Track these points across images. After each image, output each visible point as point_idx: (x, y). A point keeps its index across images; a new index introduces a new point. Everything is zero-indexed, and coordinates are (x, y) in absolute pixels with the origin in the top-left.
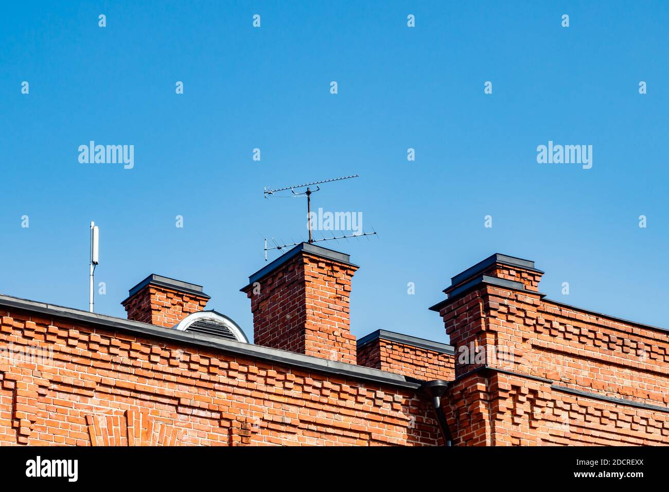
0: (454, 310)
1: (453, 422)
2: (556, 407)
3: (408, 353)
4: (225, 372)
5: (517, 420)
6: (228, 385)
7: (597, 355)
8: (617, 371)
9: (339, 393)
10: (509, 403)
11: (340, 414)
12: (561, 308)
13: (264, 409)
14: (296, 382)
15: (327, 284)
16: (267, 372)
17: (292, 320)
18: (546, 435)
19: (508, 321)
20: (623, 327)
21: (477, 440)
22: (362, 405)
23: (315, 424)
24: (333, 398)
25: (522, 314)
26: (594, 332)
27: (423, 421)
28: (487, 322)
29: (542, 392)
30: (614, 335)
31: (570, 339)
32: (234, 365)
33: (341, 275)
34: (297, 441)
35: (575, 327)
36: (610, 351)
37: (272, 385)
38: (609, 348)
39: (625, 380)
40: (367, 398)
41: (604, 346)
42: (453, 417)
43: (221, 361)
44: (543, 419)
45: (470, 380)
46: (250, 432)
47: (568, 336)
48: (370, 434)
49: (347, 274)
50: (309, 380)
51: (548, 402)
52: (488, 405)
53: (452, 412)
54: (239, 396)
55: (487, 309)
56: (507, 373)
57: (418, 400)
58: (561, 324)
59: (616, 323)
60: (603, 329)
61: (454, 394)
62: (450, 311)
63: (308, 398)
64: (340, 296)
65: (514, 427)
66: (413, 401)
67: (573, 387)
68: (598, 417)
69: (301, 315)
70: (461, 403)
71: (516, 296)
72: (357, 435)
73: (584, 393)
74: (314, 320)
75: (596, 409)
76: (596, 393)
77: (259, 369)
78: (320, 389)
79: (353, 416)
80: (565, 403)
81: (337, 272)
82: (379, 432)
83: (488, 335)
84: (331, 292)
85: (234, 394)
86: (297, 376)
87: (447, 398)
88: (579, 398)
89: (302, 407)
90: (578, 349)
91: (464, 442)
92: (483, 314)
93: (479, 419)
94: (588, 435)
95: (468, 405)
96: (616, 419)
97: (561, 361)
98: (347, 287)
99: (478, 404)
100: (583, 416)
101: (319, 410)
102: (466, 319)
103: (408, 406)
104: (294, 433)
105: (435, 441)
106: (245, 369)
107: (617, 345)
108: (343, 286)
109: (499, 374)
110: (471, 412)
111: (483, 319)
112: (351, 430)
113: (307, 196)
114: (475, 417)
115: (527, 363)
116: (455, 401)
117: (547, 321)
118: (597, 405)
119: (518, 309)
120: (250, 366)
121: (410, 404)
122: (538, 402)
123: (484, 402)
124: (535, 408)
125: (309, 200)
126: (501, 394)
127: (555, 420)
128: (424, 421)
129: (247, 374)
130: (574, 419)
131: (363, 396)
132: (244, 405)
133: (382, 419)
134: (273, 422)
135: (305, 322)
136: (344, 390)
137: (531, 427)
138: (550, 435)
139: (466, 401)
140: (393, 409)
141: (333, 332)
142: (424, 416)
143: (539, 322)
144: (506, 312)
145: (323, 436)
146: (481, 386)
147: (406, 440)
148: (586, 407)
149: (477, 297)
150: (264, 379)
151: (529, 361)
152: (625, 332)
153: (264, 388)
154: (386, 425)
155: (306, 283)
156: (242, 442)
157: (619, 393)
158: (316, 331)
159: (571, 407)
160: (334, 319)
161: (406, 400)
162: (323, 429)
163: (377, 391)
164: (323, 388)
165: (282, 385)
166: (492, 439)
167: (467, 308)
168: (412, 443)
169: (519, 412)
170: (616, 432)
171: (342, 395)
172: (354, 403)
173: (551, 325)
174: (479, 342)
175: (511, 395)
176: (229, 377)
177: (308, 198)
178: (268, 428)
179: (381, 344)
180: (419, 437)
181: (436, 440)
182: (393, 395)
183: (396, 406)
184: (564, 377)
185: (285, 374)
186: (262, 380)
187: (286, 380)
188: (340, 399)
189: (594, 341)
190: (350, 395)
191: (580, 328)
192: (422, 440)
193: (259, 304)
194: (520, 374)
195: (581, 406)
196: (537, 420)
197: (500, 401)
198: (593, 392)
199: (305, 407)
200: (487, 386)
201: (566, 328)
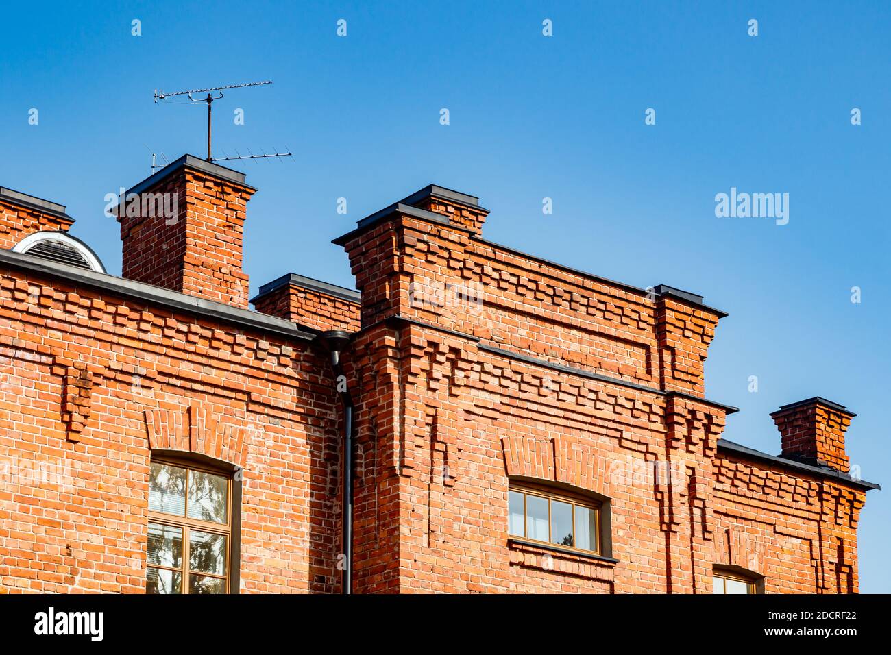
0: (362, 244)
1: (355, 384)
2: (483, 371)
3: (325, 304)
4: (61, 306)
5: (433, 384)
6: (65, 322)
7: (538, 310)
8: (562, 332)
9: (210, 340)
10: (424, 362)
11: (210, 366)
12: (496, 249)
13: (110, 355)
14: (155, 322)
15: (215, 208)
16: (117, 308)
17: (168, 251)
18: (471, 405)
19: (428, 261)
20: (572, 278)
21: (382, 407)
22: (239, 357)
23: (178, 377)
24: (203, 346)
25: (446, 255)
26: (536, 282)
27: (318, 381)
28: (401, 261)
29: (466, 351)
30: (560, 287)
31: (505, 289)
32: (73, 296)
33: (234, 199)
34: (154, 398)
35: (512, 275)
36: (555, 307)
37: (123, 326)
38: (553, 303)
39: (573, 343)
40: (247, 348)
41: (548, 300)
42: (355, 377)
43: (56, 290)
44: (466, 386)
45: (377, 331)
46: (91, 383)
47: (503, 284)
48: (248, 394)
49: (242, 198)
50: (171, 322)
51: (473, 365)
52: (398, 364)
53: (354, 371)
54: (79, 337)
55: (402, 245)
56: (423, 326)
57: (313, 355)
58: (494, 270)
59: (564, 273)
60: (546, 279)
61: (357, 349)
62: (357, 246)
63: (170, 345)
64: (230, 224)
65: (430, 393)
66: (306, 355)
67: (507, 348)
68: (535, 386)
69: (180, 245)
70: (365, 360)
71: (439, 231)
72: (233, 395)
73: (520, 356)
74: (196, 252)
75: (534, 377)
76: (535, 357)
77: (107, 303)
78: (186, 334)
79: (228, 371)
80: (495, 367)
81: (229, 194)
82: (261, 392)
83: (401, 277)
84: (220, 218)
85: (72, 333)
86: (155, 316)
87: (348, 354)
88: (513, 362)
89: (161, 355)
90: (515, 302)
91: (367, 409)
92: (397, 250)
93: (387, 381)
94: (523, 408)
95: (374, 364)
96: (558, 390)
97: (493, 316)
98: (240, 214)
99: (386, 363)
100: (517, 384)
101: (184, 360)
102: (376, 256)
103: (299, 361)
104: (150, 388)
105: (332, 407)
106: (88, 303)
107: (563, 300)
108: (235, 213)
109: (412, 326)
110: (377, 372)
111: (396, 257)
112: (224, 388)
113: (207, 104)
114: (382, 379)
115: (449, 315)
116: (358, 358)
117: (477, 264)
118: (536, 371)
119: (441, 248)
120: (95, 300)
121: (302, 359)
122: (461, 364)
123: (392, 360)
124: (457, 372)
125: (210, 108)
126: (414, 351)
127: (482, 387)
128: (320, 381)
129: (90, 309)
130: (507, 387)
131: (242, 345)
132: (84, 348)
133: (265, 375)
134: (122, 372)
135: (185, 254)
136: (216, 336)
137: (451, 395)
138: (475, 405)
139: (371, 359)
140: (280, 364)
141: (220, 269)
142: (320, 375)
143: (467, 266)
144: (426, 250)
145: (188, 393)
146: (390, 340)
147: (295, 404)
148: (521, 374)
149: (389, 229)
150: (113, 317)
151: (452, 313)
152: (574, 285)
153: (113, 329)
154: (270, 384)
155: (188, 206)
156: (80, 396)
157: (564, 359)
158: (198, 266)
159: (502, 373)
160: (221, 252)
161: (297, 354)
162: (189, 385)
163: (260, 341)
164: (190, 332)
165: (136, 326)
166: (401, 407)
167: (378, 243)
168: (304, 408)
169: (436, 375)
170: (558, 406)
171: (215, 343)
172: (230, 353)
173: (482, 270)
174: (390, 286)
175: (426, 353)
176: (66, 311)
177: (209, 106)
178: (115, 380)
179: (292, 291)
180: (313, 401)
181: (334, 406)
182: (280, 347)
183: (284, 360)
184: (496, 335)
185: (140, 312)
186: (110, 318)
187: (141, 320)
188: (211, 347)
189: (535, 294)
190: (225, 343)
191: (518, 276)
192: (316, 405)
193: (130, 229)
194: (441, 328)
195: (515, 372)
196: (459, 386)
197: (413, 360)
198: (532, 356)
199: (165, 355)
200: (398, 340)
201: (500, 275)
